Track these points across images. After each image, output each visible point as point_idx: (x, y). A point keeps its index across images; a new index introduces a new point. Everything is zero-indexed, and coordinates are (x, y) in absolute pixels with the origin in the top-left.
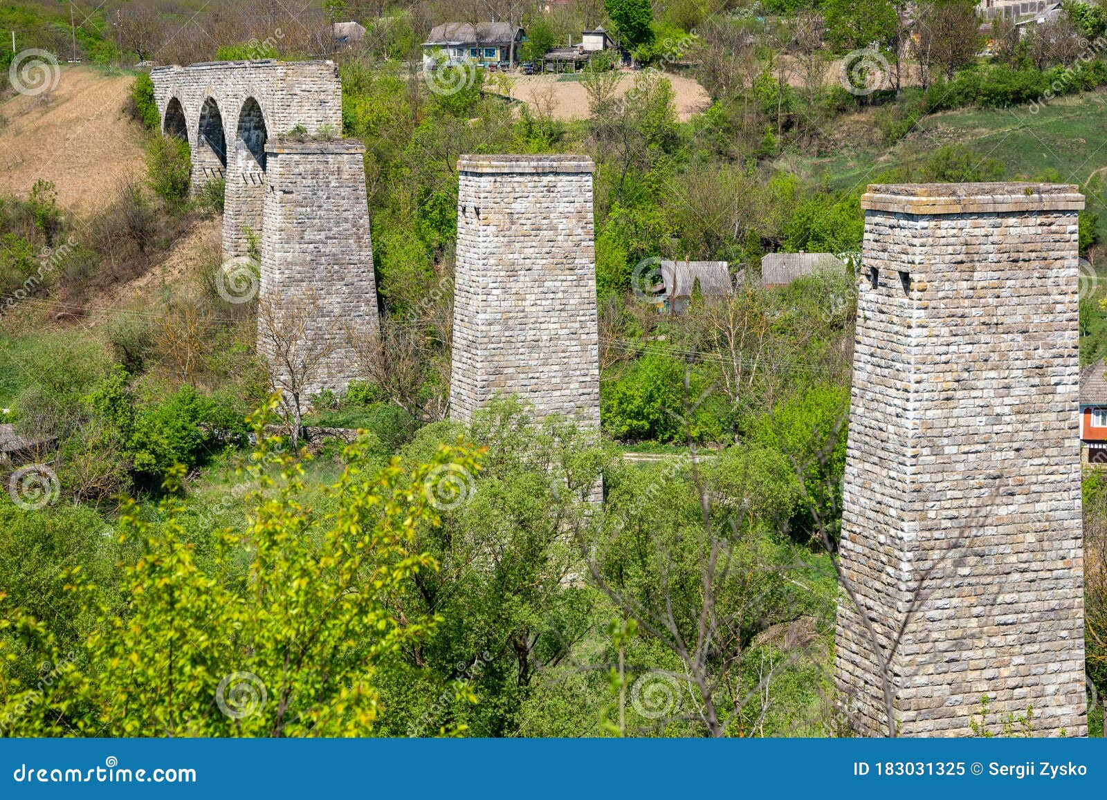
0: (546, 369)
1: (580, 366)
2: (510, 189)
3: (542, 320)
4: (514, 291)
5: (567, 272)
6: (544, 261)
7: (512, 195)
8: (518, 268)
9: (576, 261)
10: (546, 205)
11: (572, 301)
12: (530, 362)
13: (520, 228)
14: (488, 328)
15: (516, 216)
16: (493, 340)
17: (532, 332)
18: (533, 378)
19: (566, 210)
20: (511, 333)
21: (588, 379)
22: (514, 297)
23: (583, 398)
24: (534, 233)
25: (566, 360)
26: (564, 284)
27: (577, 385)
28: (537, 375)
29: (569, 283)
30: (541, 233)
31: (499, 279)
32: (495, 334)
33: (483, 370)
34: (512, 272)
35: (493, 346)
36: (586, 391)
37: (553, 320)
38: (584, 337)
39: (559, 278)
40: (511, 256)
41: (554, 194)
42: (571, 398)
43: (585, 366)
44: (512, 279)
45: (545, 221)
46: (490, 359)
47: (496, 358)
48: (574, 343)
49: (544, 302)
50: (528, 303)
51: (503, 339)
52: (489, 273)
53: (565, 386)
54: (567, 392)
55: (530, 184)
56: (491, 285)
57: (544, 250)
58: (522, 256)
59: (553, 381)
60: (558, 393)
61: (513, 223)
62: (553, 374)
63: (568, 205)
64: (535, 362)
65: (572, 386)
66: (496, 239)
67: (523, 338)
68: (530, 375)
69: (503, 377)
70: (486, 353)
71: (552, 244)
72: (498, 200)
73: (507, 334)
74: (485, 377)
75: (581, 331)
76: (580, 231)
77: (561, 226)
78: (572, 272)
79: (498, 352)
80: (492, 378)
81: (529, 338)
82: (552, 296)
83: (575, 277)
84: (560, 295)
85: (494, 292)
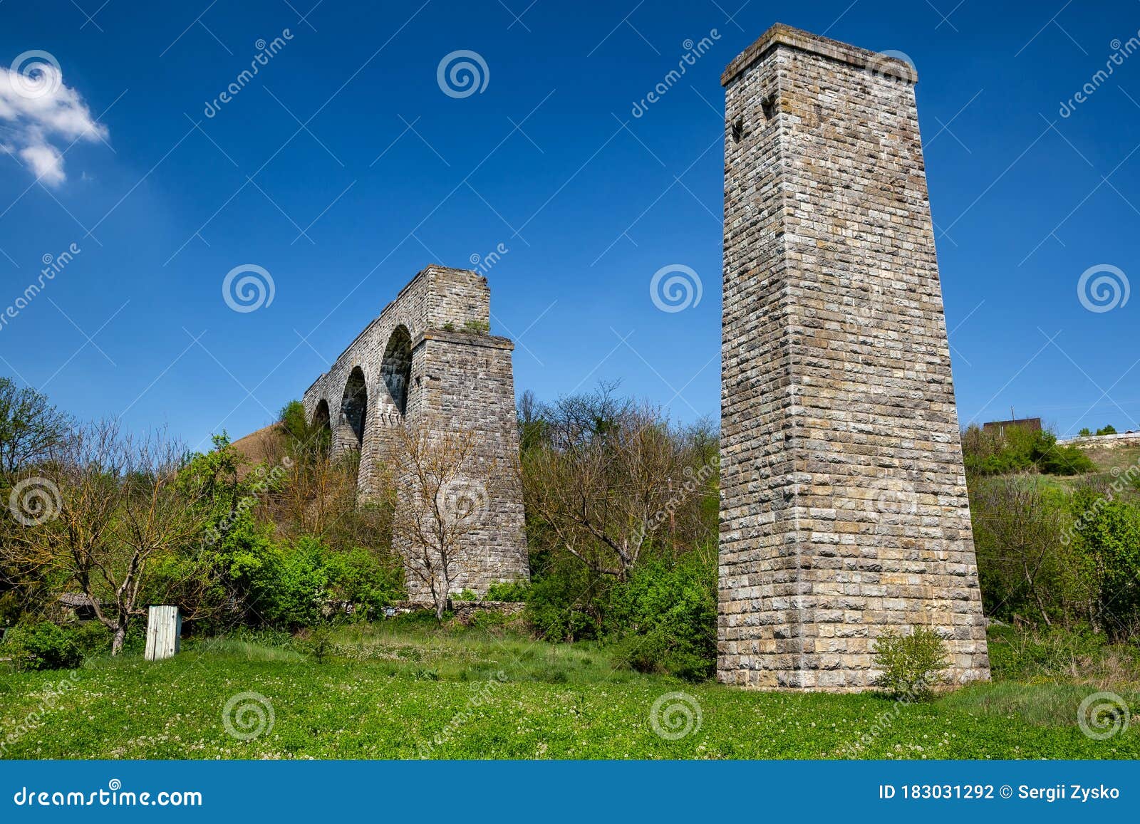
0: (881, 333)
1: (926, 340)
2: (815, 75)
3: (870, 261)
4: (829, 212)
5: (896, 204)
6: (866, 182)
7: (818, 82)
8: (833, 181)
9: (906, 192)
10: (863, 108)
11: (905, 245)
12: (860, 320)
13: (831, 128)
14: (798, 256)
15: (825, 112)
16: (807, 274)
17: (857, 276)
18: (864, 343)
19: (887, 122)
20: (830, 271)
21: (937, 360)
22: (831, 220)
23: (933, 387)
24: (849, 140)
25: (906, 327)
26: (894, 218)
27: (924, 367)
28: (870, 340)
29: (900, 220)
30: (859, 143)
31: (808, 190)
32: (808, 266)
33: (796, 318)
34: (826, 187)
35: (807, 283)
36: (936, 377)
37: (884, 265)
38: (925, 298)
39: (887, 209)
40: (823, 163)
41: (871, 98)
42: (919, 385)
43: (932, 341)
44: (826, 194)
45: (862, 129)
46: (804, 301)
47: (813, 303)
48: (914, 304)
49: (870, 237)
50: (849, 233)
51: (821, 277)
52: (795, 179)
53: (908, 365)
54: (912, 374)
55: (839, 76)
56: (799, 196)
57: (864, 166)
58: (837, 166)
59: (893, 354)
60: (900, 374)
61: (822, 119)
62: (892, 344)
63: (888, 115)
64: (867, 322)
65: (918, 367)
66: (802, 135)
67: (847, 282)
68: (861, 338)
69: (824, 334)
70: (799, 292)
71: (873, 161)
72: (802, 84)
73: (825, 270)
74: (800, 328)
75: (921, 290)
76: (906, 153)
77: (882, 141)
78: (902, 205)
79: (815, 294)
80: (810, 331)
81: (855, 284)
82: (879, 231)
83: (907, 213)
84: (890, 232)
85: (803, 206)
